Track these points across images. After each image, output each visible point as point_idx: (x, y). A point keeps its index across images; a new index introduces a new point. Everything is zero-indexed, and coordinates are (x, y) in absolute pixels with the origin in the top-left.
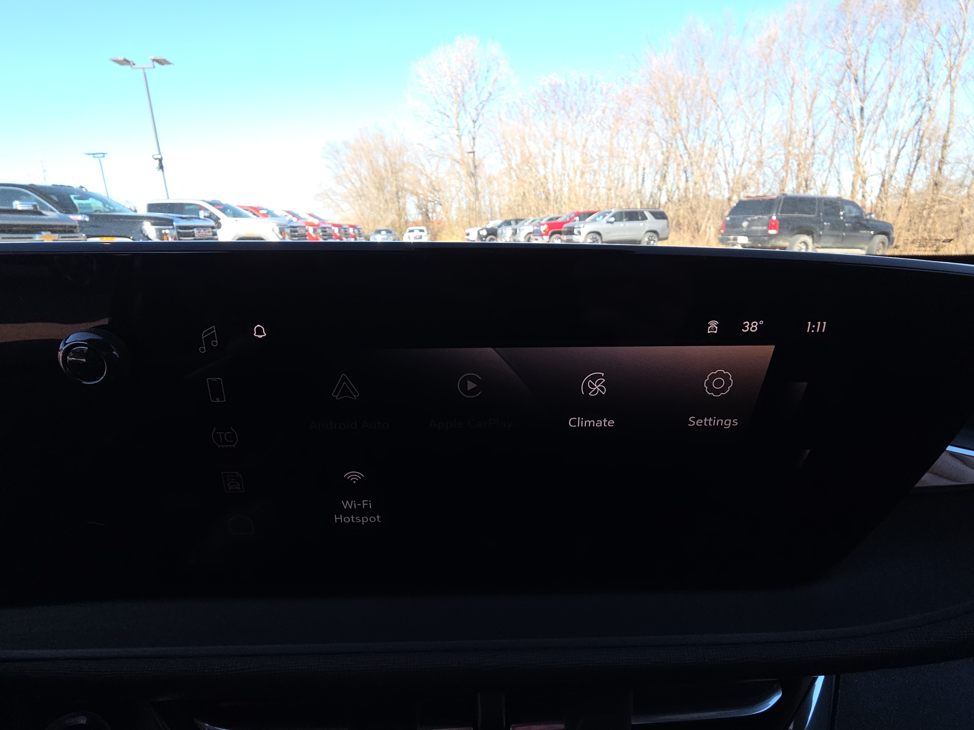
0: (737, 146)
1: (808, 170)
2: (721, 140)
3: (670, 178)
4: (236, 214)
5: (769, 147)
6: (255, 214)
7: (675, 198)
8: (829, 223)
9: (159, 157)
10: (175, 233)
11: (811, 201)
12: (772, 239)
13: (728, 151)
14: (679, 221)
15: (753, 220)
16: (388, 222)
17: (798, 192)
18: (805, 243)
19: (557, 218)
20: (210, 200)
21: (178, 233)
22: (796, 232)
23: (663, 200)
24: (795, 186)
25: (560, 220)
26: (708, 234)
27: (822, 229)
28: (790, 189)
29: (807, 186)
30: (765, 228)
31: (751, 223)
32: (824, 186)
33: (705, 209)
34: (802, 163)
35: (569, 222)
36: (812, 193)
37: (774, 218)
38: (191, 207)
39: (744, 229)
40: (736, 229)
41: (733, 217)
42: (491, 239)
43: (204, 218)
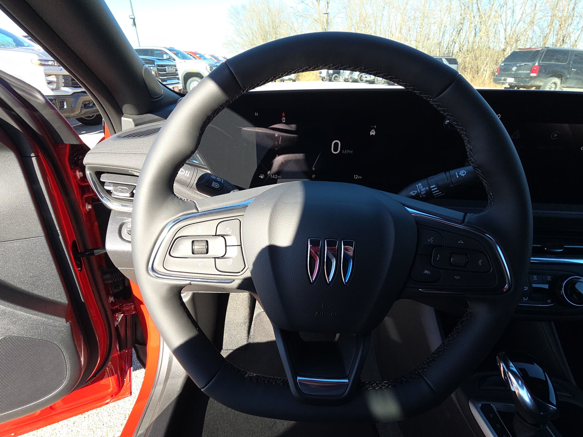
0: (517, 8)
1: (567, 29)
2: (506, 4)
3: (463, 34)
4: (184, 57)
5: (540, 11)
6: (194, 58)
7: (465, 48)
8: (575, 70)
9: (133, 17)
10: (155, 69)
11: (565, 53)
12: (532, 80)
13: (509, 13)
14: (465, 65)
15: (520, 66)
17: (556, 46)
18: (555, 83)
20: (168, 47)
21: (158, 69)
22: (550, 75)
23: (456, 49)
24: (554, 41)
26: (484, 76)
27: (569, 74)
28: (551, 43)
29: (563, 40)
30: (528, 72)
31: (519, 68)
32: (576, 41)
33: (485, 57)
34: (563, 23)
36: (566, 46)
37: (537, 64)
38: (159, 52)
39: (513, 73)
40: (507, 72)
41: (506, 63)
42: (336, 76)
43: (168, 59)
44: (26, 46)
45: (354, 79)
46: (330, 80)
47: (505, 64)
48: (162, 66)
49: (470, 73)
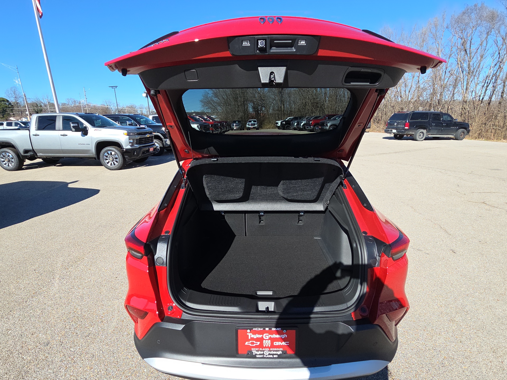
8: (434, 124)
12: (406, 131)
15: (399, 123)
16: (239, 117)
19: (319, 117)
27: (431, 126)
30: (403, 126)
35: (323, 119)
37: (407, 121)
39: (395, 126)
40: (392, 126)
42: (288, 126)
46: (284, 129)
47: (390, 121)
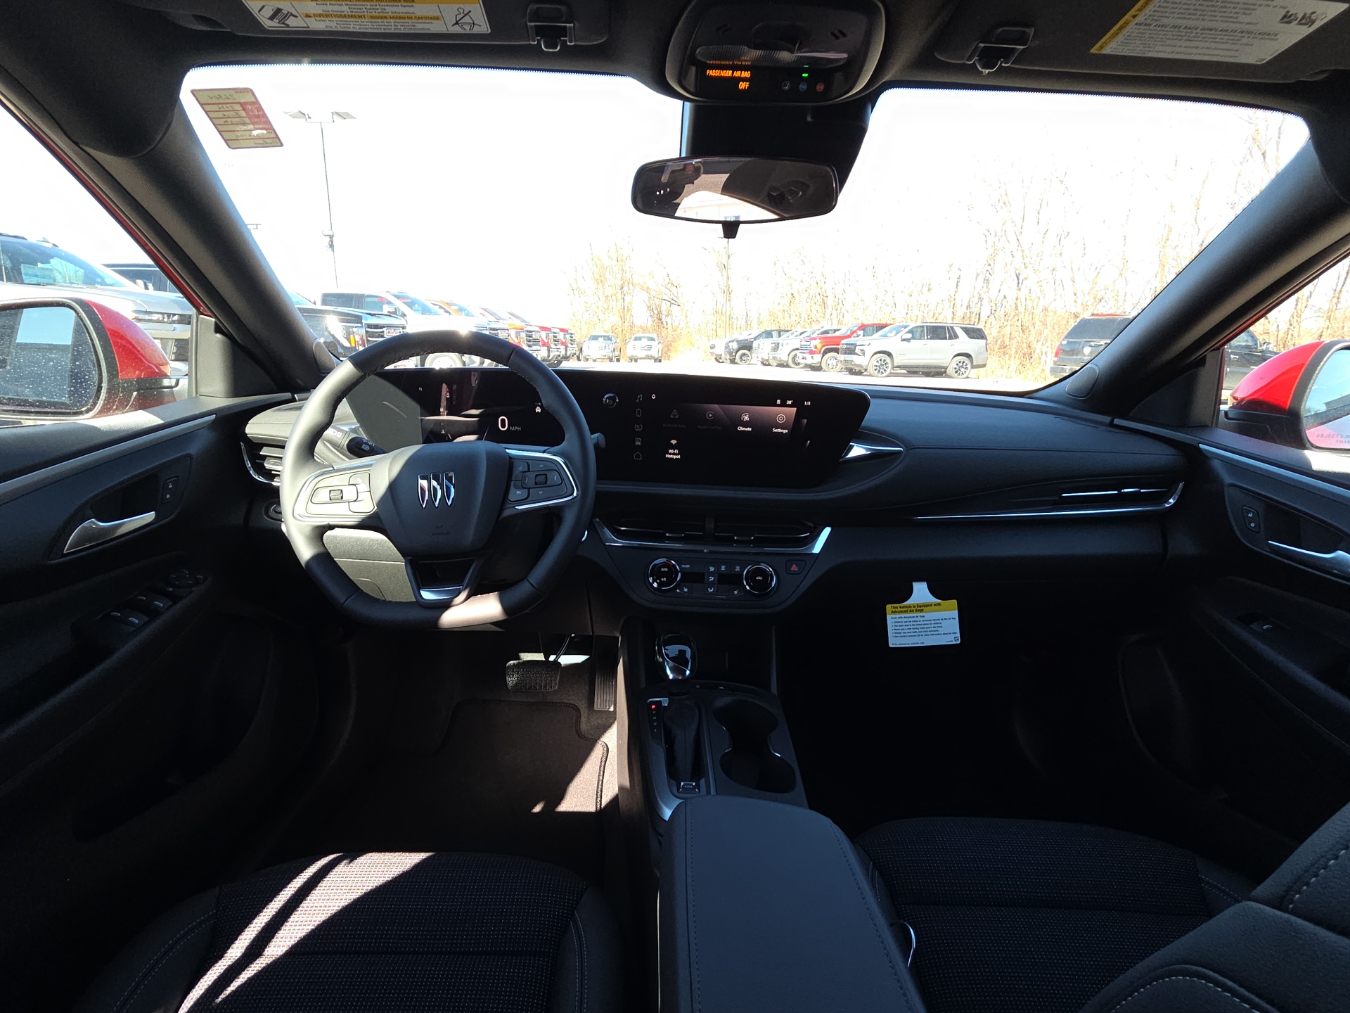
3: (995, 283)
6: (447, 312)
9: (331, 233)
10: (362, 331)
14: (1003, 342)
15: (1097, 346)
16: (608, 326)
19: (835, 331)
20: (396, 293)
21: (367, 332)
25: (837, 334)
26: (1042, 362)
33: (1040, 328)
35: (849, 337)
38: (376, 299)
40: (1075, 357)
41: (1071, 340)
42: (744, 354)
43: (390, 315)
44: (108, 283)
45: (780, 360)
46: (733, 362)
47: (1068, 342)
48: (376, 326)
49: (1015, 358)
